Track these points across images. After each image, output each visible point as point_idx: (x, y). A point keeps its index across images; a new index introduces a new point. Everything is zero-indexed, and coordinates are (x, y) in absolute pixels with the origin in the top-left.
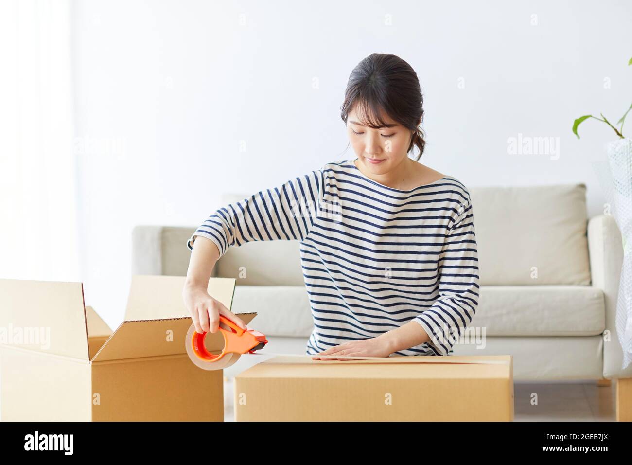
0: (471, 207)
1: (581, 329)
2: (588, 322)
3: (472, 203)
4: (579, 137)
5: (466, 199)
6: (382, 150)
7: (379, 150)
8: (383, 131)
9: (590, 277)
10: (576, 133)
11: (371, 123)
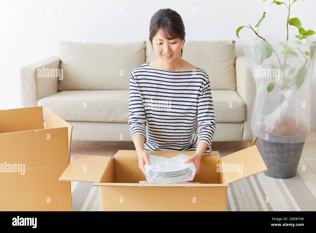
0: (209, 82)
1: (234, 120)
2: (238, 117)
3: (210, 80)
4: (239, 38)
5: (207, 78)
6: (172, 50)
7: (170, 50)
8: (172, 41)
9: (236, 85)
10: (238, 36)
11: (168, 37)
